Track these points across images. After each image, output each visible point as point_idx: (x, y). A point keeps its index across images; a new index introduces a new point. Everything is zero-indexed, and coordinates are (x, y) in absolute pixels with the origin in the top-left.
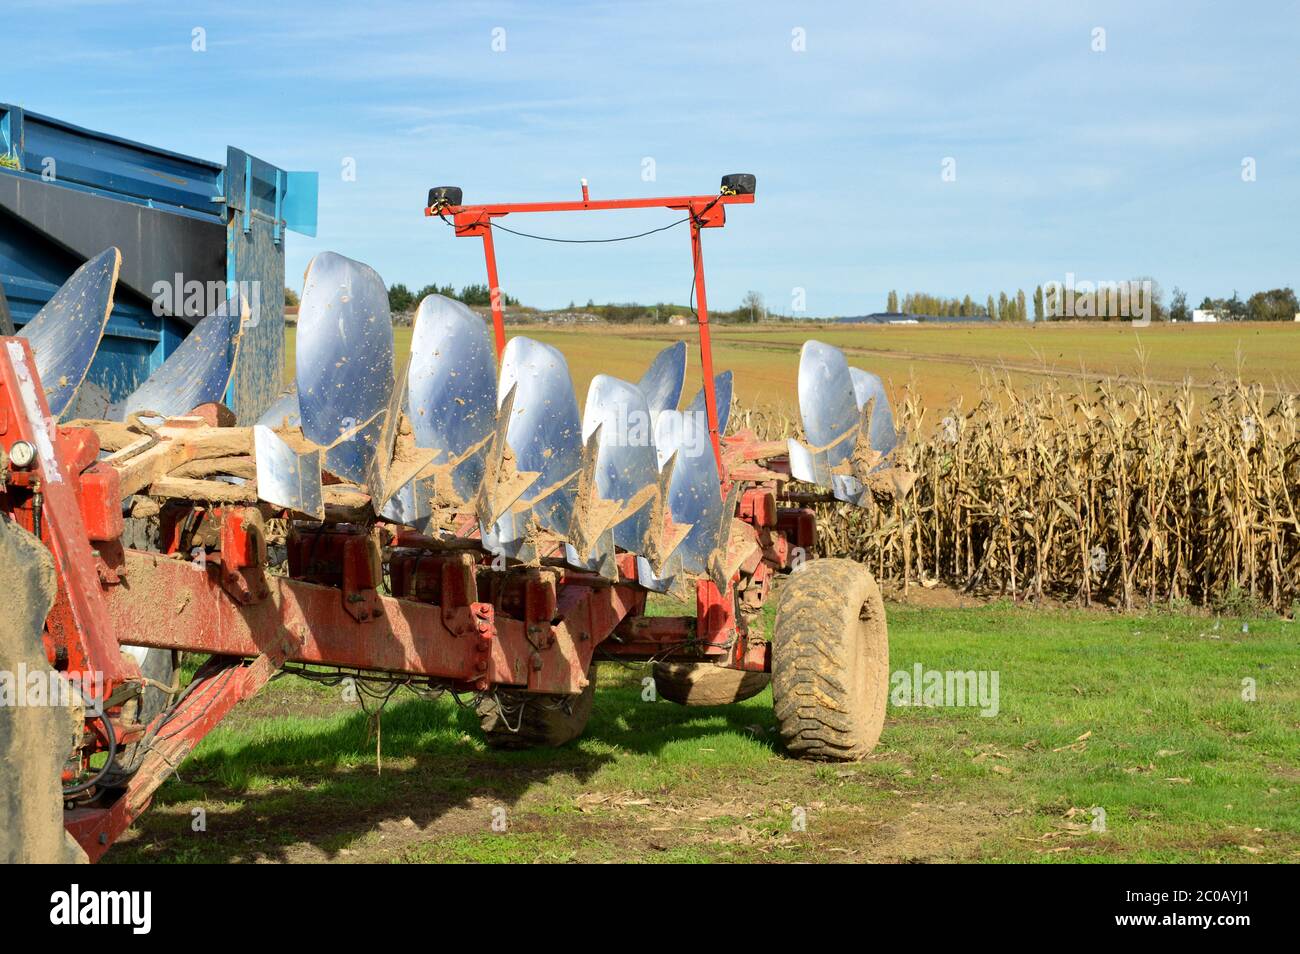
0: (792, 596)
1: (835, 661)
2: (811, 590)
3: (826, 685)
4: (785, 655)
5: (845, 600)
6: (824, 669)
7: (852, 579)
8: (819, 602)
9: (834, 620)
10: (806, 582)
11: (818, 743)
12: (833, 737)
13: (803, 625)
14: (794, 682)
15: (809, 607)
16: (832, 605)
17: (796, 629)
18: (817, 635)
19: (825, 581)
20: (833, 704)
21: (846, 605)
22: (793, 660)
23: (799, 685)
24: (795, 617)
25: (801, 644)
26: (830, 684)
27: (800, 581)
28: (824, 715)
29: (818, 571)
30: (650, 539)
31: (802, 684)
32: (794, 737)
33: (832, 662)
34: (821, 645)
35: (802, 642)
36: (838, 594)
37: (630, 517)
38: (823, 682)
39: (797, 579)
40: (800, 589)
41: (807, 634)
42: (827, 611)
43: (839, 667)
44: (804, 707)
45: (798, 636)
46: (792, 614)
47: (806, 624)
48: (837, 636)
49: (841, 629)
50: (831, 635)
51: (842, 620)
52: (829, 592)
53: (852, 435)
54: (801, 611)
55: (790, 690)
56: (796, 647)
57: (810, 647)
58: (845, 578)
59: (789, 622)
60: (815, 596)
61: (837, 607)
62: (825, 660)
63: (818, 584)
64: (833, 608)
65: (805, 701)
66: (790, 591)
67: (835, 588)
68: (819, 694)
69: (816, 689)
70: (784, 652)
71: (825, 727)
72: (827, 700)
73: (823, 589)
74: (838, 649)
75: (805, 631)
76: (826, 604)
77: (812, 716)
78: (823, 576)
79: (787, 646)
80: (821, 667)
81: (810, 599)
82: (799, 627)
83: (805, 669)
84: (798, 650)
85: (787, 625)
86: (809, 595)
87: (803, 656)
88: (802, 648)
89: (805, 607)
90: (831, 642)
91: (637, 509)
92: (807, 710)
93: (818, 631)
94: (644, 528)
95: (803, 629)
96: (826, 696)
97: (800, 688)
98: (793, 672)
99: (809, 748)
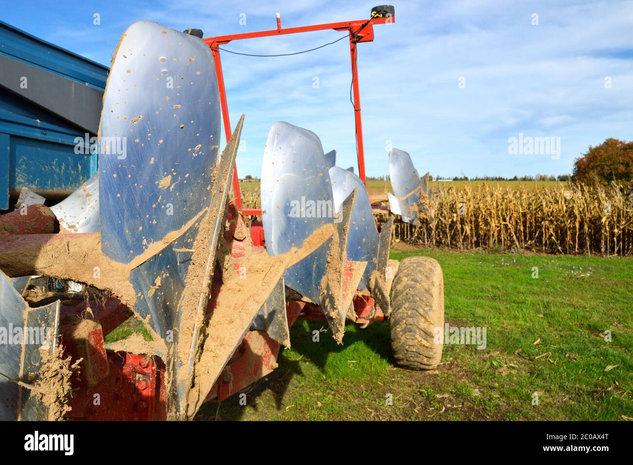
0: (402, 281)
1: (429, 320)
2: (413, 277)
3: (423, 334)
4: (399, 316)
5: (433, 283)
6: (423, 325)
7: (434, 270)
8: (418, 284)
9: (427, 296)
10: (409, 272)
11: (416, 364)
12: (425, 360)
13: (409, 298)
14: (404, 331)
15: (413, 288)
16: (426, 287)
17: (405, 301)
18: (418, 304)
19: (420, 272)
20: (428, 345)
21: (434, 286)
22: (404, 319)
23: (407, 333)
24: (404, 293)
25: (409, 310)
26: (426, 333)
27: (405, 271)
28: (421, 350)
29: (415, 265)
30: (328, 288)
31: (409, 333)
32: (402, 360)
33: (427, 321)
34: (421, 311)
35: (410, 308)
36: (429, 280)
37: (307, 258)
38: (422, 332)
39: (404, 270)
40: (406, 276)
41: (412, 304)
42: (423, 290)
43: (431, 323)
44: (410, 345)
45: (407, 305)
46: (403, 292)
47: (411, 298)
48: (430, 305)
49: (431, 301)
50: (426, 305)
51: (432, 296)
52: (424, 278)
53: (418, 191)
54: (408, 290)
55: (402, 336)
56: (405, 311)
57: (414, 312)
58: (431, 270)
59: (401, 296)
60: (416, 281)
61: (429, 288)
62: (423, 320)
63: (416, 273)
64: (427, 288)
65: (410, 342)
66: (400, 277)
67: (426, 276)
68: (420, 339)
69: (417, 336)
70: (398, 314)
71: (421, 356)
72: (424, 342)
73: (420, 277)
74: (430, 313)
75: (411, 302)
76: (422, 286)
77: (414, 350)
78: (419, 269)
79: (400, 311)
80: (421, 324)
81: (413, 283)
82: (407, 300)
83: (411, 324)
84: (407, 313)
85: (400, 298)
86: (412, 280)
87: (410, 317)
88: (410, 312)
89: (410, 287)
90: (427, 309)
91: (313, 249)
92: (412, 347)
93: (419, 302)
94: (321, 272)
95: (410, 301)
96: (423, 340)
97: (408, 335)
98: (404, 326)
99: (411, 365)
